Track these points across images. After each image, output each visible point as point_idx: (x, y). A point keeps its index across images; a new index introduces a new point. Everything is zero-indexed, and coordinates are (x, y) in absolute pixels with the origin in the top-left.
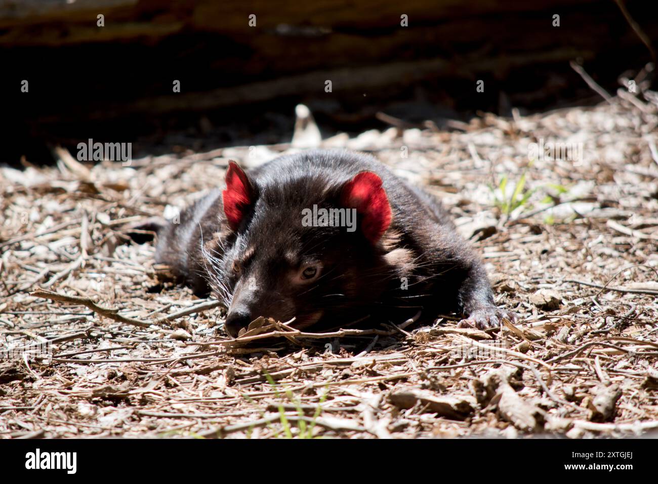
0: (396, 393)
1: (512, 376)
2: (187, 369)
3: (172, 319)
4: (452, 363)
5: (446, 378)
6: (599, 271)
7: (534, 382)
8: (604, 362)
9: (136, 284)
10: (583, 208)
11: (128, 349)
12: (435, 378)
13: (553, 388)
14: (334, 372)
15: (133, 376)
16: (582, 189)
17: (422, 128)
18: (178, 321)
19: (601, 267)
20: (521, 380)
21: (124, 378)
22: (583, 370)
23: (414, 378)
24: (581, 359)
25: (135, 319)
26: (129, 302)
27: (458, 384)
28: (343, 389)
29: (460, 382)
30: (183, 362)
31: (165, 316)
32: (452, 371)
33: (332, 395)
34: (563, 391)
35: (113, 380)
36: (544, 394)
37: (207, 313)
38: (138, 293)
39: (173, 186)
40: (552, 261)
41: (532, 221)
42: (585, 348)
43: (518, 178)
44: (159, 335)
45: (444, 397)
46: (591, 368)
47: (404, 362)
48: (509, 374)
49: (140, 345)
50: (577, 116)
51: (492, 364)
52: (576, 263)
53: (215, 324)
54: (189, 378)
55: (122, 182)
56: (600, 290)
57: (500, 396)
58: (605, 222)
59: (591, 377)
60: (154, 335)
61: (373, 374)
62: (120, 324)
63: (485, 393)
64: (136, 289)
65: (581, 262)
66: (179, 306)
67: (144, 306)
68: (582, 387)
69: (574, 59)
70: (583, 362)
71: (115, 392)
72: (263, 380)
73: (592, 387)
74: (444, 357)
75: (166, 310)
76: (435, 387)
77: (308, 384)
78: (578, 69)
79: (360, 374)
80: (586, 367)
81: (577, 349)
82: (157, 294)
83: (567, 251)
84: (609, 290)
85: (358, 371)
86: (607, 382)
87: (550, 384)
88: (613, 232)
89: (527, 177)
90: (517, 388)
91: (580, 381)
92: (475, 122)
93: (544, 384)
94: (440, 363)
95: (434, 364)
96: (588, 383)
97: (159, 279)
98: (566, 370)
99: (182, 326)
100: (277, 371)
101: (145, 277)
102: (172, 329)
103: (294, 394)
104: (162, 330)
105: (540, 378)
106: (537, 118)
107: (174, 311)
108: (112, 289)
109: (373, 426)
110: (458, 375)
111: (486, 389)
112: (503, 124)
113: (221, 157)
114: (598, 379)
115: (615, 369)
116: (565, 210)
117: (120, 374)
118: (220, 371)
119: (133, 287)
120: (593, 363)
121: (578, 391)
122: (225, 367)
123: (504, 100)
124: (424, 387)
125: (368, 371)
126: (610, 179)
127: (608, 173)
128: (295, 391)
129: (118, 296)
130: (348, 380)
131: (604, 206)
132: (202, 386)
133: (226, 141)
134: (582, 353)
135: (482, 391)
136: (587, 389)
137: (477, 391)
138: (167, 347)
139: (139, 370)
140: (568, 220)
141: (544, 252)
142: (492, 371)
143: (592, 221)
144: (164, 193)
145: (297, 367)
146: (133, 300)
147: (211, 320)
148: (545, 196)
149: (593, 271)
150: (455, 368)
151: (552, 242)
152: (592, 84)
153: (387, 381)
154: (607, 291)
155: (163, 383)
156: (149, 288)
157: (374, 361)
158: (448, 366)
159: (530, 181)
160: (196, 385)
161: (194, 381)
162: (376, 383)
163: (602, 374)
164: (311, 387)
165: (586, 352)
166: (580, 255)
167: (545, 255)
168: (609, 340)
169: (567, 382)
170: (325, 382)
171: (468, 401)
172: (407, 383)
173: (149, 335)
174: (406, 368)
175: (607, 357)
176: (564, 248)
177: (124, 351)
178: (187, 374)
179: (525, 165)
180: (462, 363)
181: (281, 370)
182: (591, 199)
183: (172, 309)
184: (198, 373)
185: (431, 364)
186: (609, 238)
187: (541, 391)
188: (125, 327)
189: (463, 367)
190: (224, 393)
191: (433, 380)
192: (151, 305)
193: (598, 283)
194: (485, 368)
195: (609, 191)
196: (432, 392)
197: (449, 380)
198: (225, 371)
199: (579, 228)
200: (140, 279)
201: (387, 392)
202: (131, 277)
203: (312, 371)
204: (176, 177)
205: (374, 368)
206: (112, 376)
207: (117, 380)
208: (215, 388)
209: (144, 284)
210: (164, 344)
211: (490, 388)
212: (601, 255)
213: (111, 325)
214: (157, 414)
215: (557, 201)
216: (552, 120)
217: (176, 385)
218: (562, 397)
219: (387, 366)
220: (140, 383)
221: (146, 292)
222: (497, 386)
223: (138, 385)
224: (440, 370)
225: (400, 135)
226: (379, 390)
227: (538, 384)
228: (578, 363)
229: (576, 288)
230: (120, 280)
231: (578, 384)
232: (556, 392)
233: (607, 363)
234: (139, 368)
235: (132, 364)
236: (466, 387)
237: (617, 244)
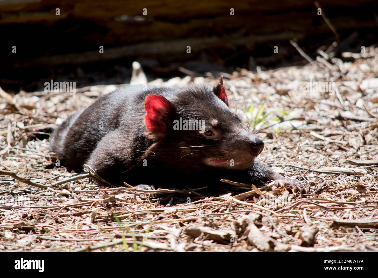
0: (190, 228)
1: (256, 219)
2: (69, 213)
3: (59, 184)
4: (222, 212)
5: (218, 220)
6: (306, 160)
7: (269, 223)
8: (308, 212)
9: (39, 163)
10: (297, 124)
11: (34, 201)
12: (212, 220)
13: (279, 227)
14: (154, 216)
15: (37, 216)
16: (296, 113)
17: (205, 77)
18: (64, 185)
19: (307, 158)
20: (261, 222)
21: (32, 218)
22: (296, 217)
23: (199, 220)
24: (295, 210)
25: (39, 184)
26: (35, 174)
27: (225, 224)
28: (159, 225)
29: (227, 222)
30: (66, 209)
31: (55, 182)
32: (222, 216)
33: (152, 229)
34: (285, 228)
35: (25, 219)
36: (274, 230)
37: (80, 181)
38: (40, 169)
39: (61, 107)
40: (279, 154)
41: (268, 131)
42: (298, 204)
43: (260, 106)
44: (52, 193)
45: (217, 231)
46: (301, 216)
47: (194, 211)
48: (254, 219)
49: (41, 199)
50: (293, 71)
51: (245, 213)
52: (293, 155)
53: (85, 187)
54: (69, 218)
55: (31, 105)
56: (306, 171)
57: (249, 231)
58: (309, 132)
59: (301, 221)
60: (50, 193)
61: (176, 217)
62: (29, 186)
63: (240, 229)
64: (39, 167)
65: (295, 155)
66: (64, 177)
67: (44, 176)
68: (296, 227)
69: (292, 39)
70: (297, 212)
71: (26, 225)
72: (113, 220)
73: (301, 226)
74: (216, 209)
75: (57, 179)
76: (211, 225)
77: (138, 222)
78: (295, 45)
79: (169, 217)
80: (298, 215)
81: (293, 205)
82: (51, 170)
83: (288, 148)
84: (311, 171)
85: (167, 216)
86: (310, 224)
87: (277, 224)
88: (314, 138)
89: (265, 106)
90: (259, 226)
91: (295, 223)
92: (235, 74)
93: (274, 225)
94: (215, 212)
95: (211, 212)
96: (299, 224)
97: (52, 161)
98: (287, 216)
99: (66, 188)
100: (120, 215)
101: (44, 159)
102: (60, 190)
103: (131, 228)
104: (54, 190)
105: (272, 221)
106: (271, 72)
107: (61, 179)
108: (25, 166)
109: (176, 247)
110: (225, 218)
111: (241, 227)
112: (251, 75)
113: (89, 91)
114: (305, 222)
115: (314, 216)
116: (287, 125)
117: (29, 215)
118: (88, 214)
119: (38, 165)
120: (302, 213)
121: (294, 228)
122: (91, 212)
123: (252, 61)
124: (206, 225)
125: (173, 216)
126: (312, 108)
127: (311, 104)
129: (29, 170)
130: (162, 220)
131: (309, 123)
132: (77, 223)
133: (92, 82)
134: (296, 207)
136: (298, 228)
137: (236, 228)
138: (56, 200)
139: (41, 213)
140: (288, 131)
141: (275, 149)
142: (244, 217)
143: (302, 131)
144: (56, 111)
145: (132, 213)
146: (37, 172)
147: (82, 185)
148: (275, 117)
149: (302, 160)
150: (223, 215)
151: (279, 143)
152: (302, 53)
153: (184, 222)
154: (310, 172)
155: (55, 221)
156: (46, 166)
157: (177, 210)
158: (219, 213)
159: (267, 108)
160: (74, 222)
161: (73, 220)
162: (178, 223)
163: (307, 219)
164: (140, 224)
165: (298, 206)
166: (295, 151)
167: (275, 151)
168: (311, 200)
169: (287, 223)
170: (148, 222)
171: (230, 233)
172: (195, 223)
173: (46, 193)
174: (195, 214)
175: (310, 209)
176: (286, 147)
177: (32, 202)
178: (68, 216)
179: (264, 99)
180: (227, 212)
181: (123, 214)
182: (302, 119)
183: (60, 178)
184: (75, 215)
185: (210, 212)
186: (311, 142)
187: (272, 228)
188: (33, 188)
189: (228, 214)
190: (90, 227)
191: (211, 221)
192: (48, 176)
193: (305, 167)
194: (241, 215)
195: (311, 115)
196: (210, 228)
197: (220, 221)
198: (91, 214)
199: (294, 136)
200: (41, 160)
201: (184, 228)
202: (36, 159)
203: (141, 215)
204: (62, 102)
205: (177, 214)
206: (25, 216)
207: (27, 219)
208: (85, 224)
209: (44, 164)
210: (55, 198)
211: (243, 226)
212: (307, 151)
213: (25, 187)
214: (51, 239)
215: (282, 120)
216: (279, 73)
217: (62, 222)
218: (285, 232)
219: (184, 213)
220: (41, 220)
221: (45, 168)
222: (247, 225)
223: (40, 222)
224: (215, 216)
225: (192, 80)
226: (180, 226)
227: (270, 224)
228: (293, 212)
229: (292, 169)
230: (30, 161)
231: (294, 225)
232: (281, 229)
233: (310, 213)
234: (41, 212)
235: (36, 209)
236: (230, 225)
237: (316, 145)
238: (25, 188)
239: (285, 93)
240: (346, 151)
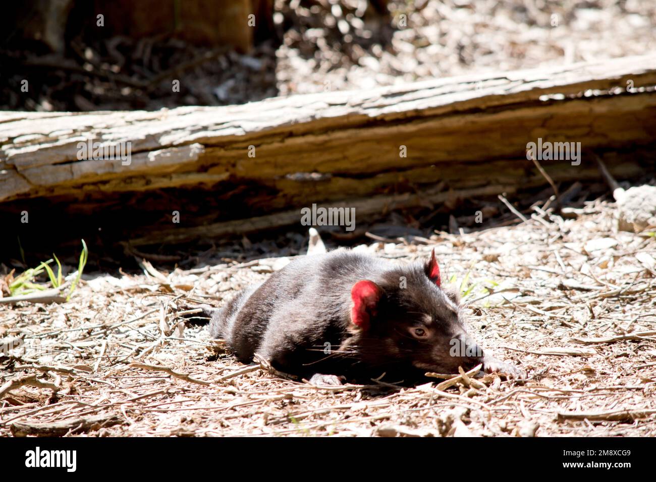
0: (382, 428)
1: (463, 415)
2: (236, 414)
3: (224, 379)
4: (421, 406)
5: (417, 417)
6: (522, 339)
7: (478, 419)
8: (527, 404)
9: (200, 355)
10: (510, 296)
11: (194, 401)
12: (409, 417)
13: (492, 422)
14: (339, 414)
15: (198, 420)
16: (509, 283)
17: (397, 243)
18: (229, 380)
19: (523, 337)
20: (469, 417)
21: (192, 422)
22: (512, 409)
23: (394, 417)
24: (510, 402)
25: (199, 380)
26: (195, 367)
27: (425, 422)
28: (345, 426)
29: (427, 419)
30: (233, 409)
31: (219, 378)
32: (421, 412)
33: (337, 431)
34: (498, 425)
35: (184, 423)
36: (486, 427)
37: (249, 374)
38: (201, 362)
39: (224, 286)
40: (489, 334)
41: (475, 306)
42: (513, 394)
43: (464, 276)
44: (216, 391)
45: (416, 430)
46: (518, 408)
47: (387, 407)
48: (461, 414)
49: (203, 398)
50: (503, 232)
51: (449, 407)
52: (506, 334)
53: (255, 382)
54: (237, 421)
55: (188, 284)
56: (522, 353)
57: (455, 430)
58: (525, 306)
59: (518, 415)
60: (213, 391)
61: (366, 415)
62: (189, 383)
63: (444, 428)
64: (199, 359)
65: (509, 334)
66: (230, 370)
67: (205, 371)
68: (512, 422)
69: (501, 194)
70: (512, 404)
71: (186, 431)
72: (290, 421)
73: (519, 421)
74: (414, 403)
75: (221, 373)
76: (409, 424)
77: (320, 423)
78: (504, 200)
79: (357, 415)
80: (514, 408)
81: (507, 396)
82: (214, 362)
83: (499, 326)
84: (529, 353)
85: (355, 413)
86: (529, 418)
87: (489, 420)
88: (531, 312)
89: (471, 275)
90: (467, 423)
91: (510, 417)
92: (433, 237)
93: (485, 420)
94: (413, 407)
95: (408, 407)
96: (516, 419)
97: (215, 351)
98: (500, 410)
99: (232, 384)
100: (297, 414)
101: (206, 350)
102: (225, 386)
103: (311, 431)
104: (218, 388)
105: (482, 416)
106: (476, 233)
107: (226, 374)
108: (183, 359)
110: (425, 415)
111: (445, 424)
112: (452, 238)
113: (257, 265)
114: (522, 415)
115: (534, 409)
116: (497, 299)
117: (189, 419)
118: (259, 415)
119: (198, 357)
120: (519, 405)
121: (509, 424)
122: (262, 412)
123: (453, 221)
124: (402, 424)
125: (362, 413)
126: (528, 276)
127: (525, 272)
128: (312, 428)
129: (187, 364)
130: (349, 420)
131: (524, 295)
132: (246, 426)
133: (260, 254)
134: (511, 398)
135: (442, 426)
136: (515, 423)
137: (439, 426)
138: (221, 399)
139: (203, 416)
140: (499, 305)
141: (483, 327)
142: (449, 412)
143: (517, 305)
144: (218, 291)
145: (313, 411)
146: (198, 366)
147: (251, 379)
148: (483, 288)
149: (518, 340)
150: (423, 410)
151: (489, 321)
152: (513, 210)
153: (376, 420)
154: (528, 354)
155: (219, 425)
156: (208, 358)
157: (367, 406)
158: (418, 408)
159: (473, 278)
160: (242, 426)
161: (241, 423)
162: (368, 422)
163: (526, 412)
164: (323, 425)
165: (514, 397)
166: (508, 328)
167: (484, 329)
168: (529, 388)
169: (502, 418)
170: (332, 422)
171: (432, 433)
172: (389, 421)
173: (209, 391)
174: (389, 411)
175: (528, 400)
176: (497, 324)
177: (192, 402)
178: (236, 418)
179: (469, 267)
180: (428, 406)
181: (302, 413)
182: (516, 290)
183: (225, 372)
184: (244, 417)
185: (407, 407)
186: (528, 317)
187: (484, 425)
188: (193, 386)
189: (429, 409)
190: (262, 431)
191: (408, 418)
192: (210, 370)
193: (521, 348)
194: (444, 410)
195: (527, 284)
196: (408, 427)
197: (419, 418)
198: (263, 415)
199: (507, 310)
200: (202, 352)
201: (375, 428)
202: (196, 350)
203: (323, 414)
204: (226, 279)
205: (367, 411)
206: (183, 421)
207: (187, 423)
208: (256, 427)
209: (205, 355)
210: (220, 397)
211: (448, 424)
212: (523, 329)
213: (183, 384)
215: (491, 291)
216: (487, 235)
217: (228, 426)
218: (499, 429)
219: (375, 409)
220: (203, 424)
221: (207, 361)
222: (452, 422)
223: (201, 426)
224: (413, 412)
225: (381, 247)
226: (370, 426)
227: (481, 420)
228: (509, 405)
229: (506, 352)
230: (188, 352)
231: (509, 420)
232: (493, 426)
233: (529, 404)
234: (203, 414)
235: (197, 411)
236: (431, 423)
237: (533, 321)
238: (183, 386)
239: (495, 259)
240: (570, 327)
